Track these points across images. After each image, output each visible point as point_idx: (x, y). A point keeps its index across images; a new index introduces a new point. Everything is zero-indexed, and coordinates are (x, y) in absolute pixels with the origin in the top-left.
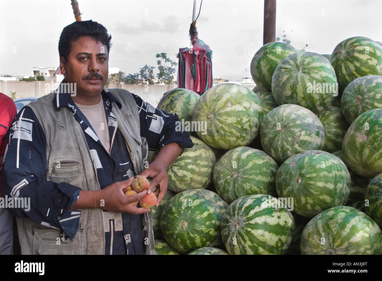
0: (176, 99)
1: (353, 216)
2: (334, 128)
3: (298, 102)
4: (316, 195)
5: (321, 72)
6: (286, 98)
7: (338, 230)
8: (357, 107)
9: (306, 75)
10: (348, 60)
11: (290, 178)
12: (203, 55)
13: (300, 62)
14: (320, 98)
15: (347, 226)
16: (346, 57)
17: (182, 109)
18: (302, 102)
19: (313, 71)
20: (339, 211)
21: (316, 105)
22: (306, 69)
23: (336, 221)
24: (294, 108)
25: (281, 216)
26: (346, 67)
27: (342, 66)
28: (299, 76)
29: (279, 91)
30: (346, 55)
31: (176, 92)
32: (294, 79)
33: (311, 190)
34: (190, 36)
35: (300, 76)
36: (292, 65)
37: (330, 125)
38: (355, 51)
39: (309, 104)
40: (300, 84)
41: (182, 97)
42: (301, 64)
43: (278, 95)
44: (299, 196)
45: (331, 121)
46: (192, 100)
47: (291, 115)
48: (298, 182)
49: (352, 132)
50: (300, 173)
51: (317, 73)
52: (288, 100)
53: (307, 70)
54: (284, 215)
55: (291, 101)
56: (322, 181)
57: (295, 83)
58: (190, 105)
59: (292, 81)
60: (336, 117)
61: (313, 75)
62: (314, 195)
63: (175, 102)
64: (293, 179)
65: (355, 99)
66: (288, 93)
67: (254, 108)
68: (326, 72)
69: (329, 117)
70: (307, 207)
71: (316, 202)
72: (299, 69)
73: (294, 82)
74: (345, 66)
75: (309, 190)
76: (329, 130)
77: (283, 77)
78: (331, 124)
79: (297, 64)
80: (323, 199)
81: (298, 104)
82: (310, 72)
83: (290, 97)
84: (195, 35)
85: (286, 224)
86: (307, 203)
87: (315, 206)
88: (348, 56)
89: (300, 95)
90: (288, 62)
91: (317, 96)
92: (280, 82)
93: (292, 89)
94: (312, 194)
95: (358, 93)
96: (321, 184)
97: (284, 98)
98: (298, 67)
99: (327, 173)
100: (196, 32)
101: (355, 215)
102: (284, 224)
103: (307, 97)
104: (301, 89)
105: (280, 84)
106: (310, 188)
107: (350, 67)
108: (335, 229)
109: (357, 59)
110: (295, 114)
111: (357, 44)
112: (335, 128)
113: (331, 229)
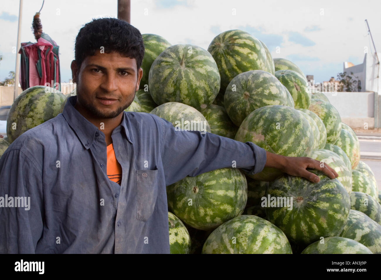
0: (37, 98)
1: (261, 226)
2: (217, 128)
3: (181, 99)
4: (216, 205)
5: (205, 66)
6: (168, 95)
7: (248, 244)
8: (244, 104)
9: (190, 69)
10: (228, 54)
11: (186, 187)
12: (50, 51)
13: (183, 55)
14: (205, 95)
15: (258, 239)
16: (226, 51)
17: (45, 110)
18: (185, 100)
19: (197, 64)
20: (245, 221)
21: (200, 102)
22: (190, 62)
23: (244, 234)
24: (180, 106)
25: (179, 233)
26: (227, 61)
27: (222, 60)
28: (182, 70)
29: (159, 87)
30: (226, 48)
31: (36, 90)
32: (177, 74)
33: (211, 200)
34: (34, 30)
35: (184, 70)
36: (174, 58)
37: (213, 125)
38: (235, 44)
39: (193, 102)
40: (184, 79)
41: (44, 96)
42: (184, 57)
43: (158, 92)
44: (197, 207)
45: (214, 120)
46: (56, 99)
47: (177, 115)
48: (195, 192)
49: (246, 132)
50: (197, 181)
51: (202, 67)
52: (170, 97)
53: (191, 64)
54: (181, 231)
55: (174, 99)
56: (222, 188)
57: (179, 78)
58: (54, 105)
59: (174, 76)
60: (218, 115)
61: (198, 69)
62: (214, 205)
63: (35, 102)
64: (190, 188)
65: (242, 96)
66: (170, 90)
67: (134, 107)
68: (210, 66)
69: (212, 116)
70: (206, 220)
71: (216, 213)
72: (183, 63)
73: (177, 77)
74: (225, 61)
75: (208, 200)
76: (213, 130)
77: (164, 71)
78: (214, 123)
79: (179, 57)
80: (224, 209)
81: (181, 101)
82: (194, 66)
83: (172, 94)
84: (39, 29)
85: (184, 241)
86: (206, 215)
87: (215, 218)
88: (228, 50)
89: (184, 91)
90: (169, 55)
91: (202, 92)
92: (161, 77)
93: (176, 85)
94: (212, 205)
95: (245, 89)
96: (221, 193)
97: (165, 95)
98: (180, 61)
99: (226, 179)
100: (41, 24)
101: (262, 225)
102: (182, 242)
103: (191, 95)
104: (185, 85)
105: (160, 80)
106: (210, 198)
107: (231, 61)
108: (245, 243)
109: (238, 53)
110: (183, 114)
111: (237, 37)
112: (219, 128)
113: (240, 244)
